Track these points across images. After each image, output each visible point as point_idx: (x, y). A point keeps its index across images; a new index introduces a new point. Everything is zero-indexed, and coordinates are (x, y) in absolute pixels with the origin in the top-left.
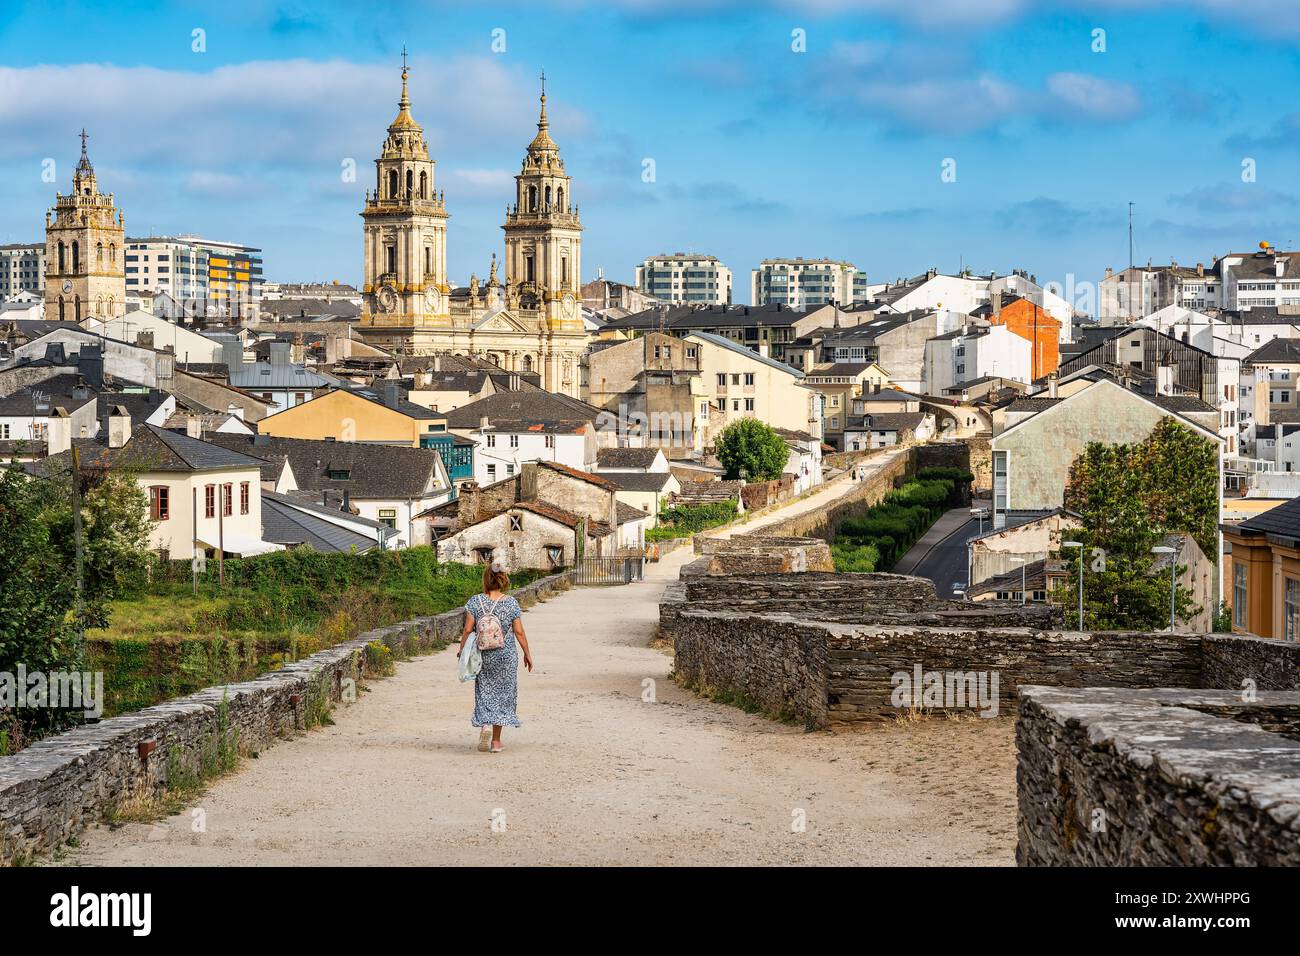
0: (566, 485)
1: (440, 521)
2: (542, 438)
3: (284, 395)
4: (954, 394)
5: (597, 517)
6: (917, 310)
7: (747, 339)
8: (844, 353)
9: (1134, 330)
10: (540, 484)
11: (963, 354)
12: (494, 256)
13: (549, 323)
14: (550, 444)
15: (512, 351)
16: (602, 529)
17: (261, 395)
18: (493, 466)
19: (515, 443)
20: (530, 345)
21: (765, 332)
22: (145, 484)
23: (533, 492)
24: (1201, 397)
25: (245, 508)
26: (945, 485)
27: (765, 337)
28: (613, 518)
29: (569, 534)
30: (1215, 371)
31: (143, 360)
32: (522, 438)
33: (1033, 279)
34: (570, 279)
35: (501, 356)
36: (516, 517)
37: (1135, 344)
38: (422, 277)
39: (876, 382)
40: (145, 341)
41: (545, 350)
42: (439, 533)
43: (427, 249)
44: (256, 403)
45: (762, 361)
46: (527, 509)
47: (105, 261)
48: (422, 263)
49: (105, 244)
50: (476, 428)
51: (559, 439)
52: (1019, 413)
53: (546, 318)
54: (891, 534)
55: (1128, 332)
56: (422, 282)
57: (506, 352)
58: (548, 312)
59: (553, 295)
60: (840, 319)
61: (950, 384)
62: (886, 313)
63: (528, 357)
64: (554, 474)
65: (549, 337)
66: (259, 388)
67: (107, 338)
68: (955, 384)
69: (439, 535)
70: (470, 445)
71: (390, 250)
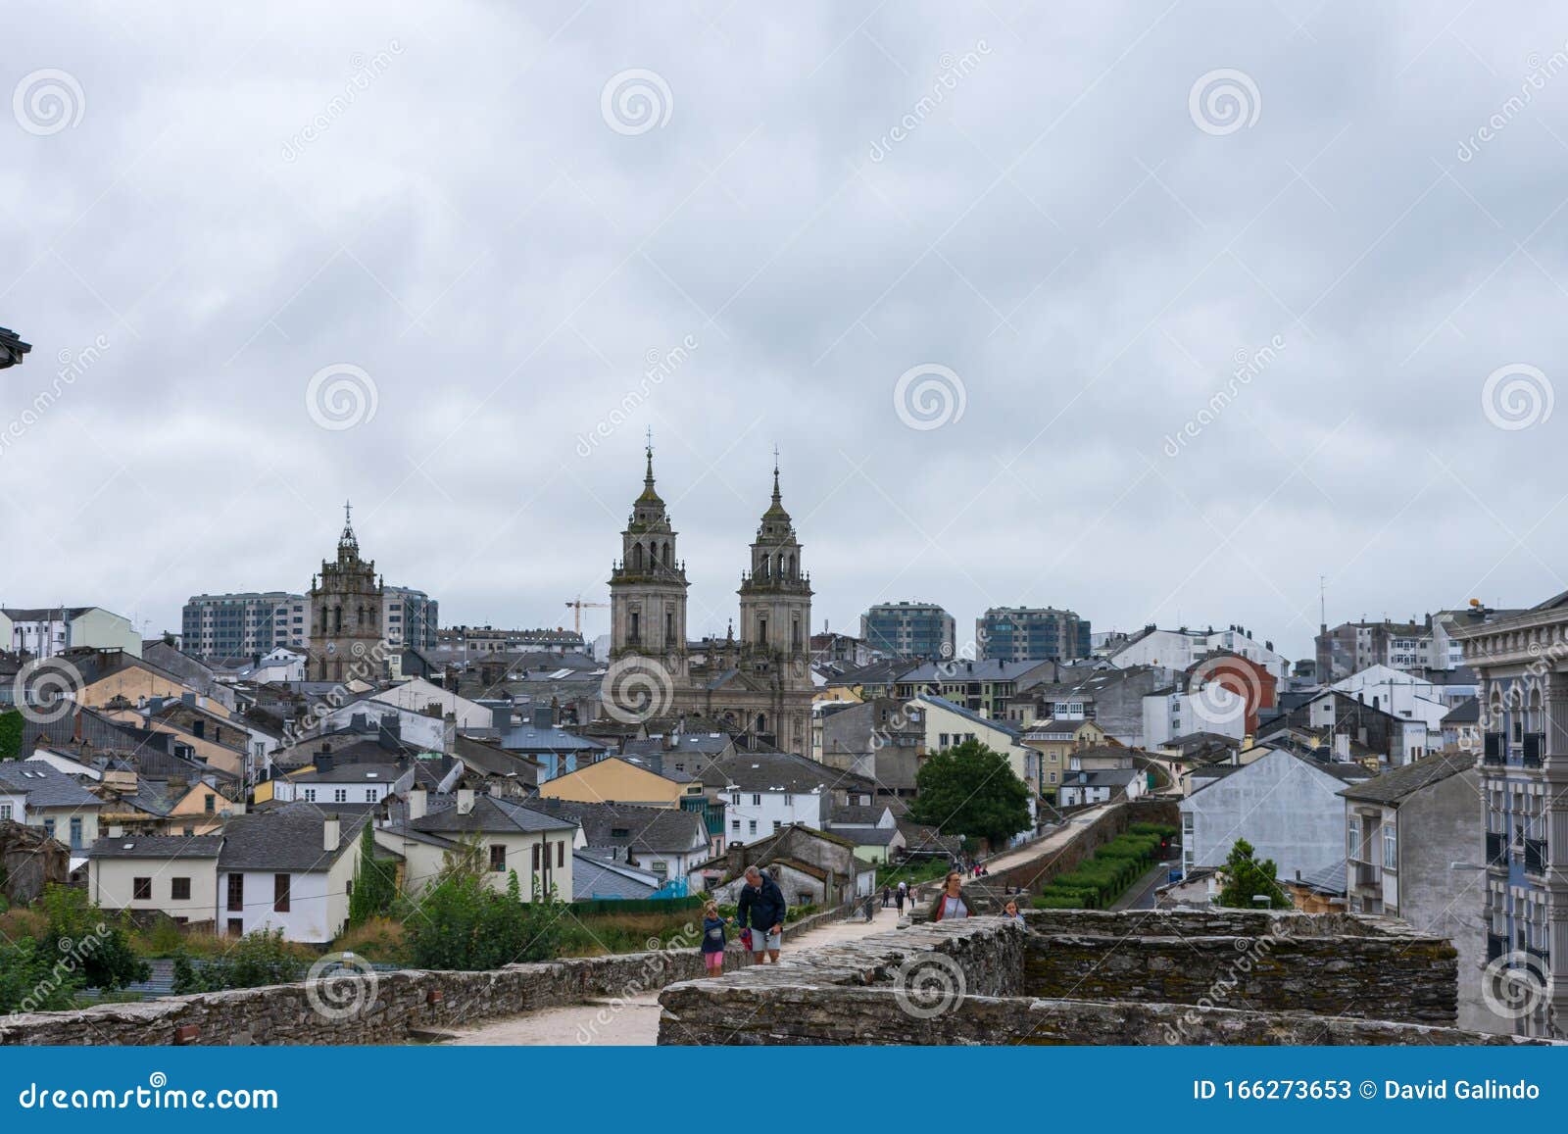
0: (814, 845)
1: (713, 873)
2: (781, 798)
3: (548, 756)
4: (1169, 749)
5: (839, 869)
6: (1135, 667)
7: (970, 694)
8: (1064, 709)
9: (1325, 695)
10: (794, 843)
11: (1178, 710)
12: (731, 620)
13: (781, 683)
14: (788, 802)
15: (747, 709)
16: (844, 878)
17: (527, 756)
18: (738, 822)
19: (757, 801)
20: (760, 704)
21: (987, 687)
22: (485, 844)
23: (787, 850)
24: (1389, 759)
25: (561, 864)
26: (1150, 841)
27: (987, 692)
28: (852, 869)
29: (821, 885)
30: (1400, 734)
31: (434, 728)
32: (764, 798)
33: (1249, 635)
34: (801, 638)
35: (737, 715)
36: (774, 870)
37: (1327, 708)
38: (664, 641)
39: (1092, 739)
40: (434, 711)
41: (777, 708)
42: (711, 883)
43: (669, 615)
44: (529, 765)
45: (981, 722)
46: (784, 864)
47: (366, 625)
48: (664, 628)
49: (366, 608)
50: (723, 788)
51: (798, 799)
52: (1203, 778)
53: (779, 679)
54: (1096, 886)
55: (1320, 698)
56: (664, 646)
57: (741, 711)
58: (780, 672)
59: (785, 657)
60: (1060, 675)
61: (1165, 739)
62: (1105, 668)
63: (761, 718)
64: (805, 836)
65: (781, 696)
66: (525, 751)
67: (401, 708)
68: (1171, 739)
69: (712, 885)
70: (722, 805)
71: (635, 616)
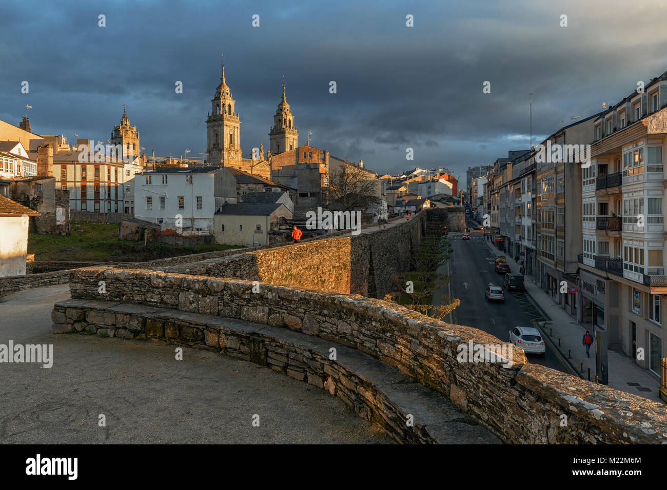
2: (184, 177)
11: (430, 188)
14: (189, 181)
38: (228, 145)
43: (231, 135)
48: (229, 140)
49: (131, 143)
68: (428, 197)
71: (217, 134)
